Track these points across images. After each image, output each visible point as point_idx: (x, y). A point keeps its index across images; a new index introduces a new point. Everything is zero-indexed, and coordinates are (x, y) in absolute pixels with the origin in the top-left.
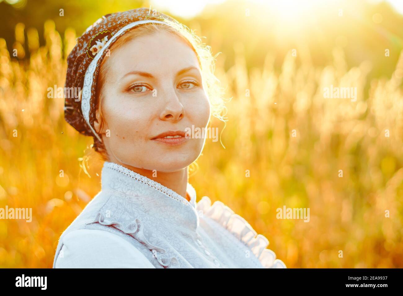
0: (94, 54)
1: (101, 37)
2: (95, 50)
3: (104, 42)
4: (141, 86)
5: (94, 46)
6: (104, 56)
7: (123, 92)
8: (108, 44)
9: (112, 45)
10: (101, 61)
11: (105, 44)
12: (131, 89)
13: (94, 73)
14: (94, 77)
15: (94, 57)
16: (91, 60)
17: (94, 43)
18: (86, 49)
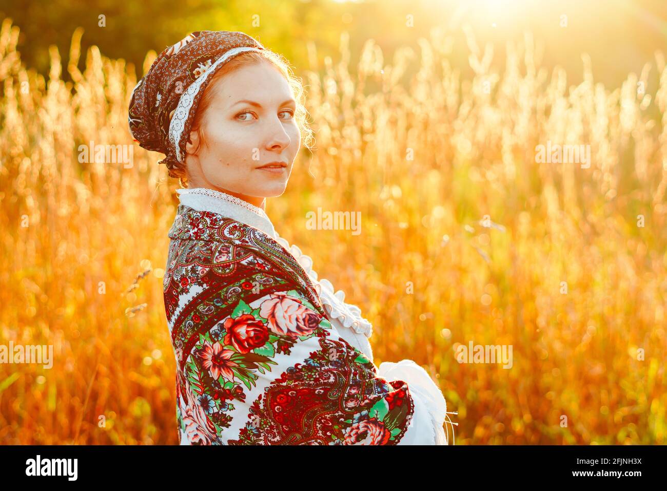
0: (196, 77)
1: (203, 60)
2: (199, 73)
3: (207, 66)
4: (245, 113)
5: (197, 69)
6: (209, 80)
7: (231, 119)
8: (213, 68)
9: (217, 70)
10: (206, 85)
11: (209, 68)
12: (239, 116)
13: (197, 95)
14: (196, 100)
15: (196, 79)
16: (191, 82)
17: (195, 66)
18: (185, 70)
